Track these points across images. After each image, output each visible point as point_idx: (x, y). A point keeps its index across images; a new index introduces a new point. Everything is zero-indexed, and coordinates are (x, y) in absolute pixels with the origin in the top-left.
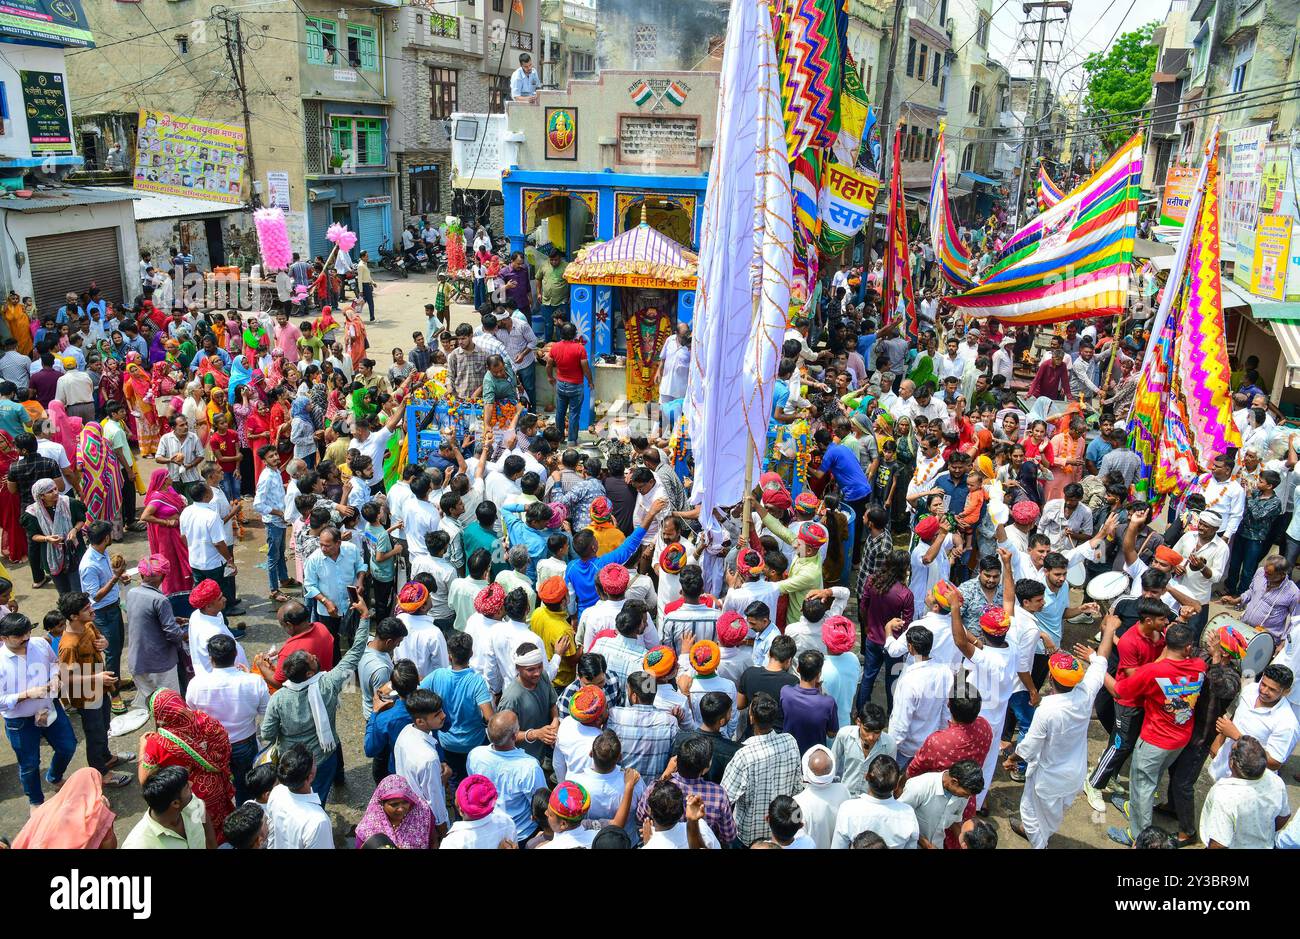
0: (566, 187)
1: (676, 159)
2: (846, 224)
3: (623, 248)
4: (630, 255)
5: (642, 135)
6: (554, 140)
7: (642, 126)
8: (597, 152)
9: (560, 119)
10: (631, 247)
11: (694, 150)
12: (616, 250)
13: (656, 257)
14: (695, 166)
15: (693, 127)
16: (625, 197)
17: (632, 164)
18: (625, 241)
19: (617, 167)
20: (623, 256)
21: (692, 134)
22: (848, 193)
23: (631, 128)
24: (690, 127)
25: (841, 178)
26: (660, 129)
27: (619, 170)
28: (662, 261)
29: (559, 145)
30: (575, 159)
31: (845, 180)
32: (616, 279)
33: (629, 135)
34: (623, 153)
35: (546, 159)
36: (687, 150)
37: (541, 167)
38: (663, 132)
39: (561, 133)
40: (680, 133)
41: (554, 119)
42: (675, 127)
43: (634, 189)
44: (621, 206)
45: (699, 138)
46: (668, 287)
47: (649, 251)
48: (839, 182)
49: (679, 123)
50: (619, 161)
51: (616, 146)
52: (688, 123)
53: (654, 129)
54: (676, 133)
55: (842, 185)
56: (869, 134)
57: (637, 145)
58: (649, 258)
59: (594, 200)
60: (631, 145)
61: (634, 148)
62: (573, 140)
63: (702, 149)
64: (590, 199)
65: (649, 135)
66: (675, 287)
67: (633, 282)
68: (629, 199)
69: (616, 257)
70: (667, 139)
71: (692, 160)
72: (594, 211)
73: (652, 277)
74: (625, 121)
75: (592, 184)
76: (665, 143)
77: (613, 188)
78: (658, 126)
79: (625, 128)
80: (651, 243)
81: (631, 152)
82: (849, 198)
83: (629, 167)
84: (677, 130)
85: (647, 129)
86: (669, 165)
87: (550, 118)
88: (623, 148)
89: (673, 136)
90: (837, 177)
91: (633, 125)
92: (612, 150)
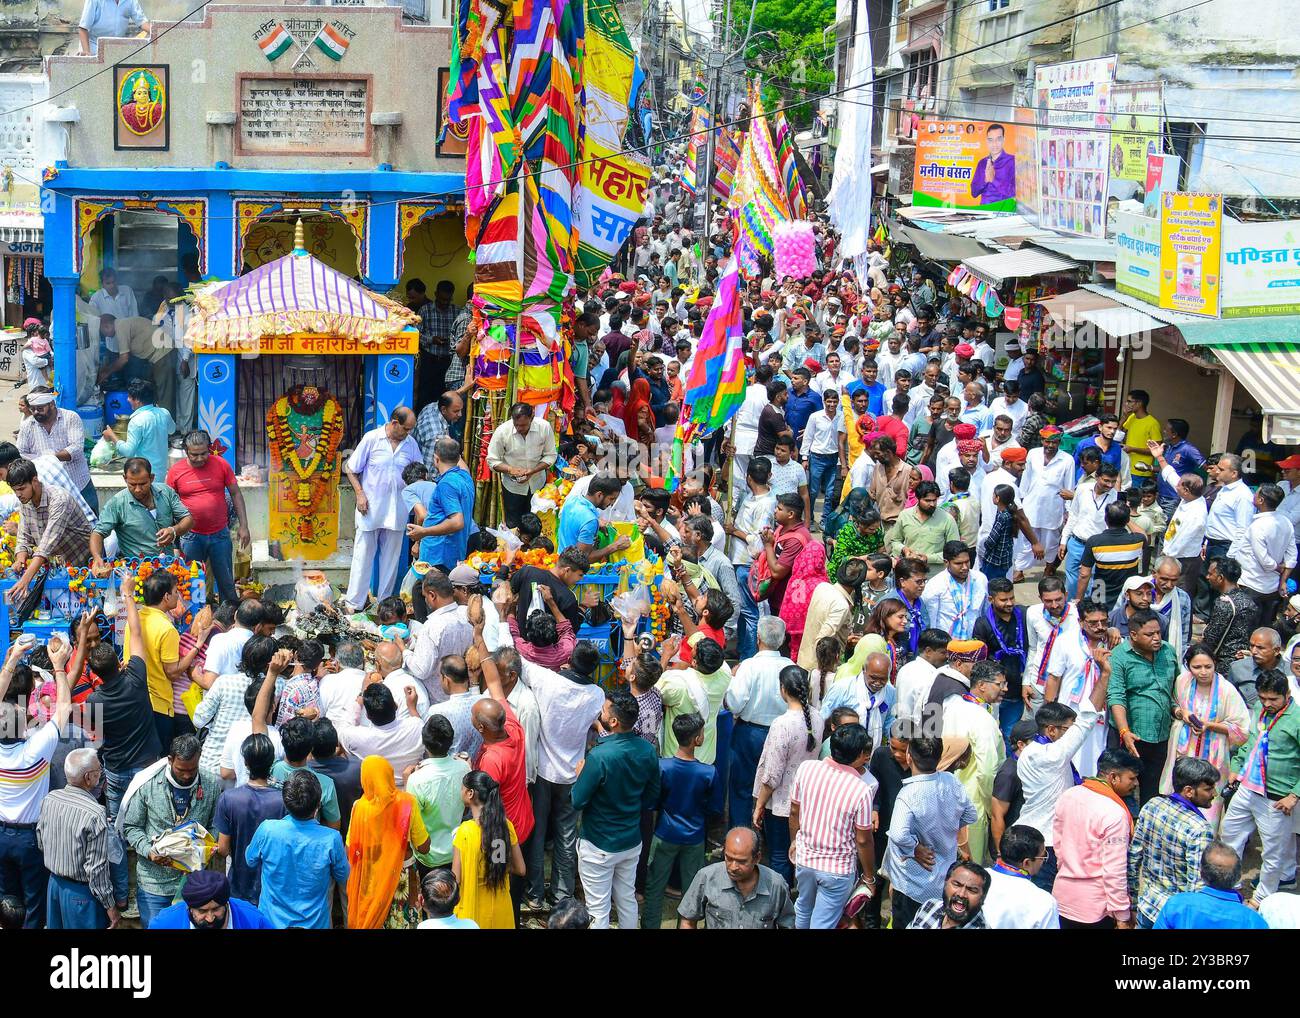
0: (152, 193)
1: (332, 144)
2: (610, 237)
3: (276, 291)
4: (290, 303)
5: (277, 108)
6: (131, 118)
7: (275, 92)
8: (204, 135)
9: (140, 84)
10: (288, 290)
11: (363, 130)
12: (265, 294)
13: (333, 303)
14: (366, 155)
15: (359, 93)
16: (250, 207)
17: (262, 153)
18: (276, 280)
19: (237, 159)
20: (279, 304)
21: (358, 104)
22: (613, 189)
23: (258, 97)
24: (355, 94)
25: (603, 167)
26: (306, 97)
27: (241, 165)
28: (346, 309)
29: (137, 124)
30: (166, 148)
31: (609, 170)
32: (276, 343)
33: (254, 107)
34: (245, 136)
35: (117, 148)
36: (351, 129)
37: (106, 162)
38: (311, 102)
39: (143, 106)
40: (338, 103)
41: (130, 84)
42: (329, 93)
43: (267, 194)
44: (245, 222)
45: (370, 111)
46: (362, 351)
47: (320, 294)
48: (600, 173)
49: (337, 87)
50: (241, 150)
51: (234, 126)
52: (351, 88)
53: (296, 97)
54: (331, 103)
55: (605, 177)
56: (637, 100)
57: (268, 124)
58: (322, 306)
59: (198, 214)
60: (258, 123)
61: (263, 128)
62: (162, 117)
63: (377, 127)
64: (192, 212)
65: (287, 107)
66: (374, 351)
67: (305, 345)
68: (257, 210)
69: (267, 306)
70: (318, 113)
71: (360, 144)
72: (198, 231)
73: (335, 337)
74: (248, 86)
75: (196, 188)
76: (313, 118)
77: (230, 194)
78: (301, 93)
79: (248, 97)
80: (319, 280)
81: (258, 134)
82: (614, 198)
83: (258, 159)
84: (334, 98)
85: (284, 98)
86: (323, 154)
87: (122, 83)
88: (245, 128)
89: (328, 108)
90: (598, 165)
91: (262, 92)
92: (227, 133)
